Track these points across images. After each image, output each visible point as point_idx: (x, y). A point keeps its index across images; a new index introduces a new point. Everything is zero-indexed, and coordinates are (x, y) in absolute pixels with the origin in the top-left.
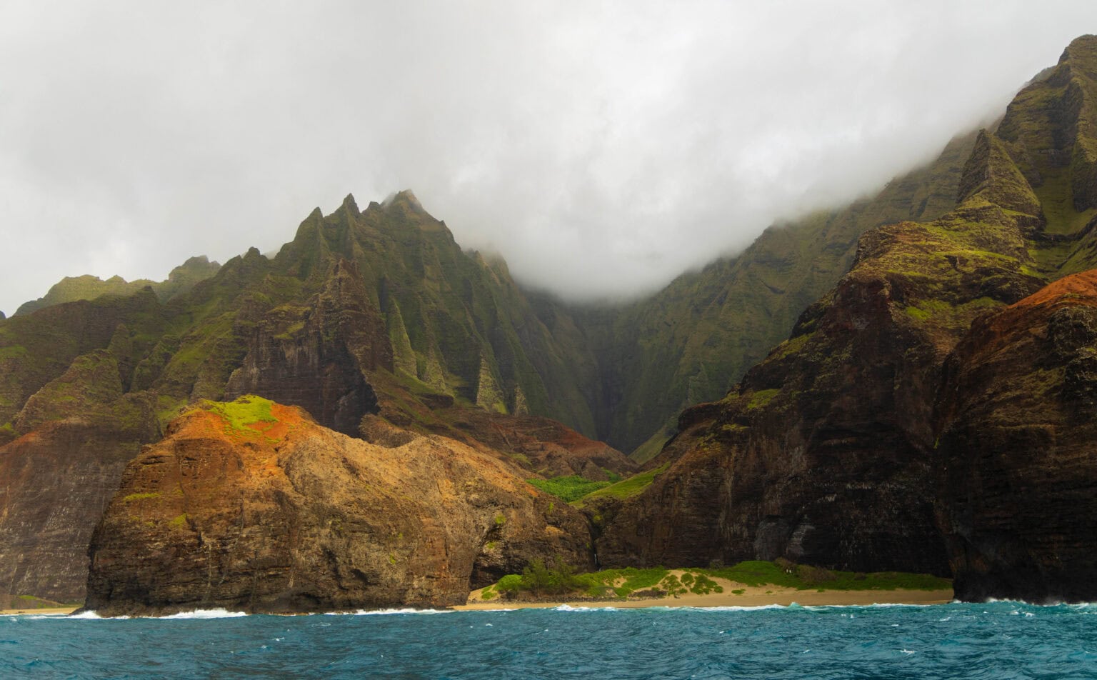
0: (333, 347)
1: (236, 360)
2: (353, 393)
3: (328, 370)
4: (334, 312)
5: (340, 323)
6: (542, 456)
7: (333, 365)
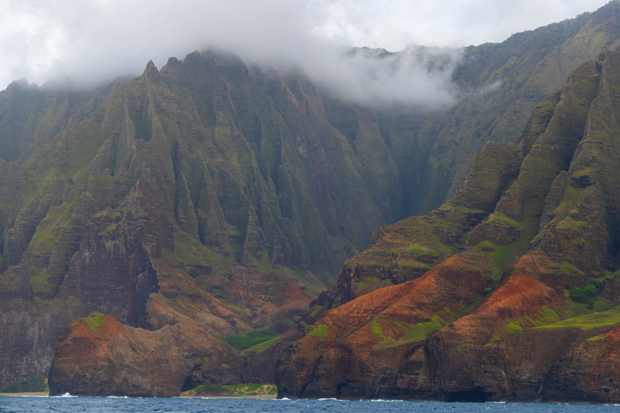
0: (134, 243)
1: (74, 242)
2: (146, 272)
3: (131, 257)
4: (134, 220)
5: (138, 229)
7: (134, 254)
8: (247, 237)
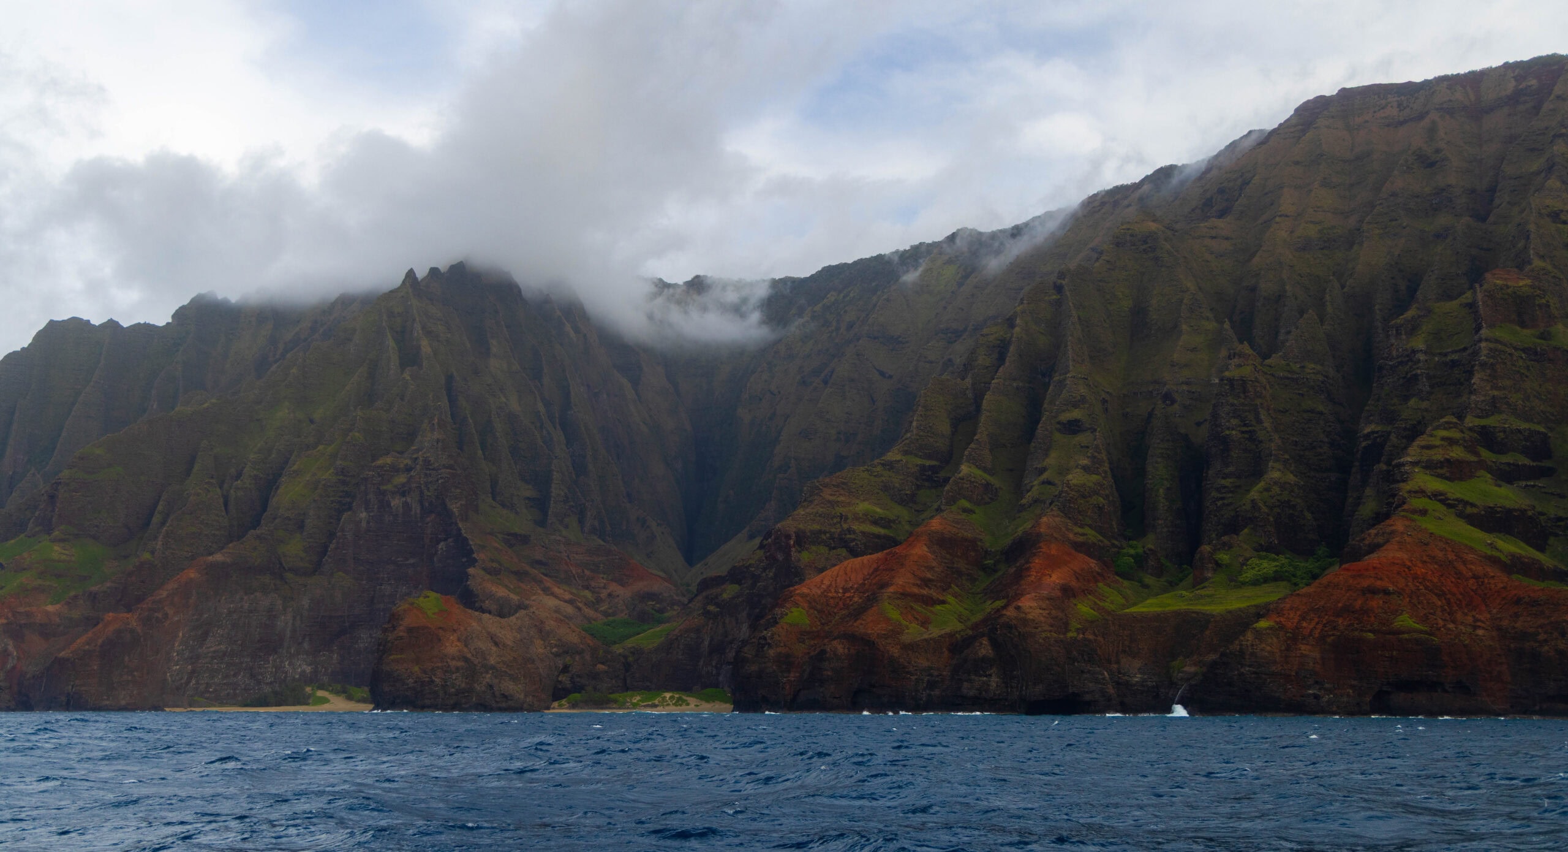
0: (434, 500)
1: (339, 499)
2: (450, 540)
3: (428, 519)
4: (433, 469)
5: (440, 482)
6: (604, 594)
7: (433, 516)
8: (552, 499)
